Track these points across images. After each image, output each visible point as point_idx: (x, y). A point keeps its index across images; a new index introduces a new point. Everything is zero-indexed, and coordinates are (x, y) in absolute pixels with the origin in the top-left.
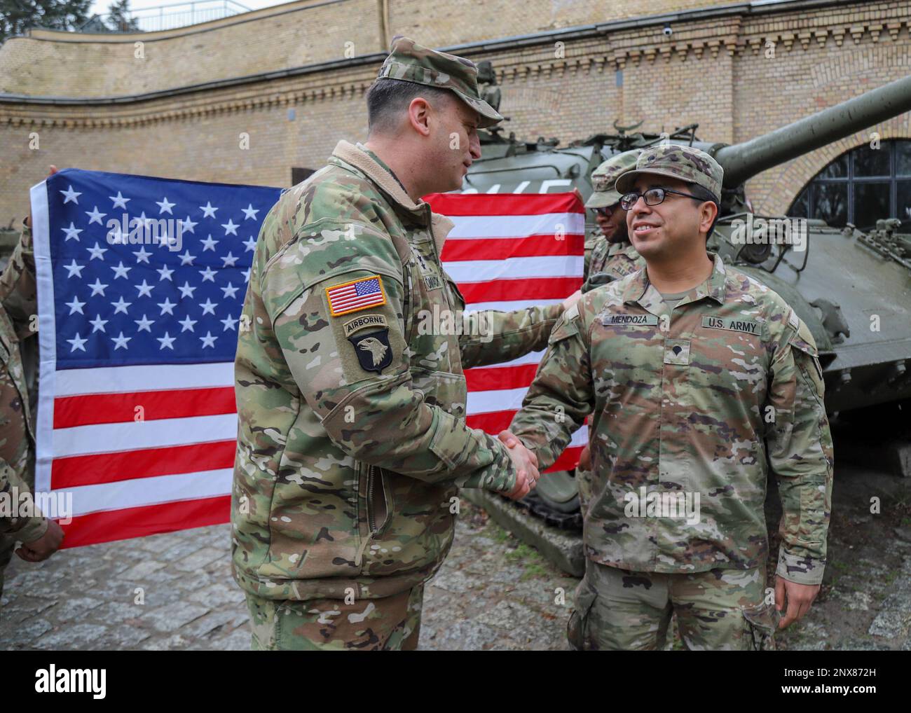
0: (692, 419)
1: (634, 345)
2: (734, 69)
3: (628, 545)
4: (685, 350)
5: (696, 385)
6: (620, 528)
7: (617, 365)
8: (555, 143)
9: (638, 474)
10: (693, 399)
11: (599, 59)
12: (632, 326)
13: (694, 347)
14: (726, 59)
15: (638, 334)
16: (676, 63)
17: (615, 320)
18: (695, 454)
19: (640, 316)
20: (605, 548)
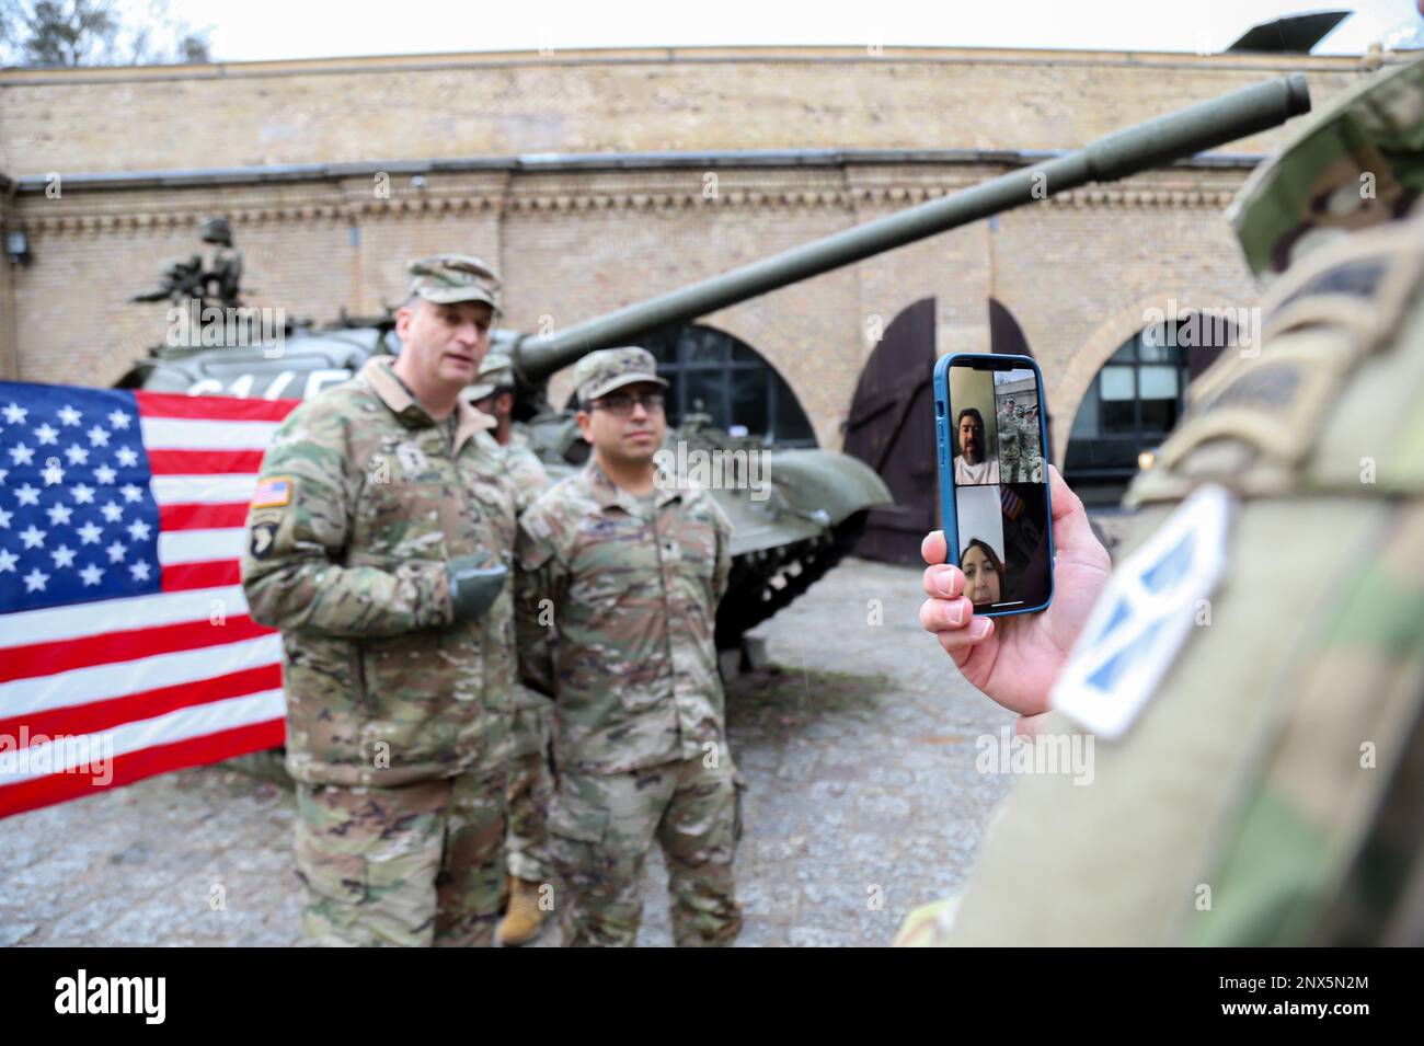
0: (689, 609)
1: (630, 548)
2: (502, 234)
3: (641, 743)
4: (675, 546)
5: (687, 578)
6: (625, 731)
7: (616, 571)
8: (308, 324)
9: (650, 673)
10: (686, 591)
11: (328, 210)
12: (621, 530)
13: (682, 543)
14: (491, 223)
15: (628, 537)
16: (428, 223)
17: (600, 527)
18: (694, 640)
19: (623, 519)
20: (610, 757)
